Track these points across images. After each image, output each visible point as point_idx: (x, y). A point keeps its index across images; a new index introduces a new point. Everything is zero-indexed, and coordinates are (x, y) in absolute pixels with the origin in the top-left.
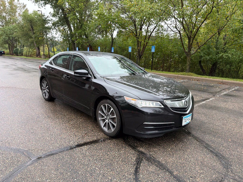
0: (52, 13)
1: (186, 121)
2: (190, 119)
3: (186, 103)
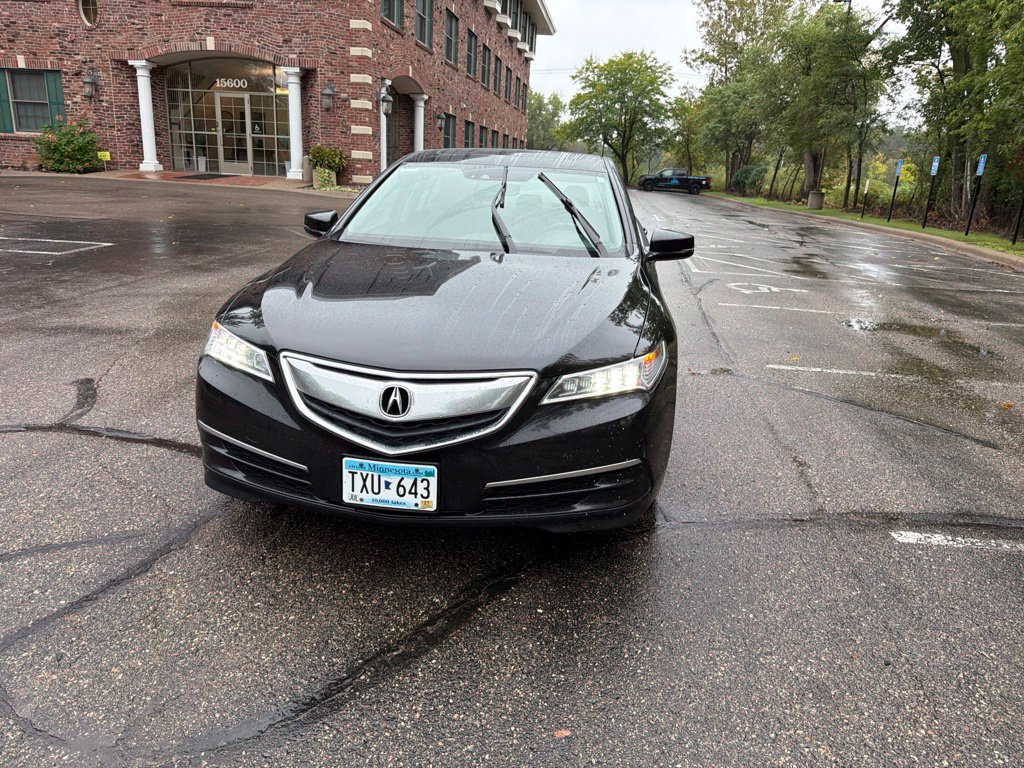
1: (376, 490)
2: (425, 494)
3: (395, 401)
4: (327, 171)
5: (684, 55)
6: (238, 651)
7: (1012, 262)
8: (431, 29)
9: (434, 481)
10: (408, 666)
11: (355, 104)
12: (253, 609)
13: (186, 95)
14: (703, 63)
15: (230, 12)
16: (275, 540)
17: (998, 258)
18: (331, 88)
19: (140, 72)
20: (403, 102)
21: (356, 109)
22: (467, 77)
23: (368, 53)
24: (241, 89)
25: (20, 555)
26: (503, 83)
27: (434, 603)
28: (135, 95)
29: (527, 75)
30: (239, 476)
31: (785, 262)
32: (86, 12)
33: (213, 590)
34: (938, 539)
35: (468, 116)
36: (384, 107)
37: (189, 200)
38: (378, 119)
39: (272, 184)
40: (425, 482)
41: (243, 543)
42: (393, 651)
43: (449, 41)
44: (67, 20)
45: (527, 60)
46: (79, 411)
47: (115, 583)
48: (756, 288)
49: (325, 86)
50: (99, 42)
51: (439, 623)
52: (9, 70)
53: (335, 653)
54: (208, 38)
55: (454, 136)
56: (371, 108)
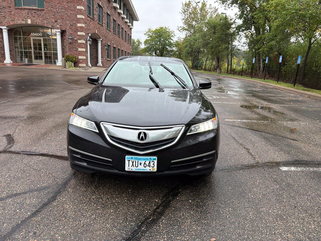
0: (239, 13)
1: (137, 166)
2: (153, 166)
3: (142, 136)
4: (71, 63)
5: (178, 28)
6: (98, 224)
7: (279, 87)
8: (102, 18)
9: (156, 162)
10: (156, 223)
11: (79, 41)
12: (98, 209)
13: (20, 38)
14: (183, 30)
15: (36, 11)
16: (96, 185)
17: (275, 86)
18: (72, 36)
19: (4, 30)
20: (94, 41)
21: (80, 43)
22: (114, 33)
23: (84, 25)
24: (40, 36)
25: (7, 198)
26: (124, 36)
27: (156, 202)
28: (2, 38)
29: (131, 33)
30: (85, 164)
31: (217, 89)
33: (81, 204)
34: (293, 169)
35: (114, 46)
36: (89, 42)
37: (24, 72)
38: (87, 46)
39: (52, 67)
40: (153, 162)
41: (85, 187)
42: (149, 219)
43: (108, 22)
45: (131, 29)
46: (9, 146)
47: (45, 205)
48: (212, 97)
49: (69, 36)
51: (161, 208)
53: (131, 221)
54: (28, 20)
55: (110, 51)
56: (85, 43)
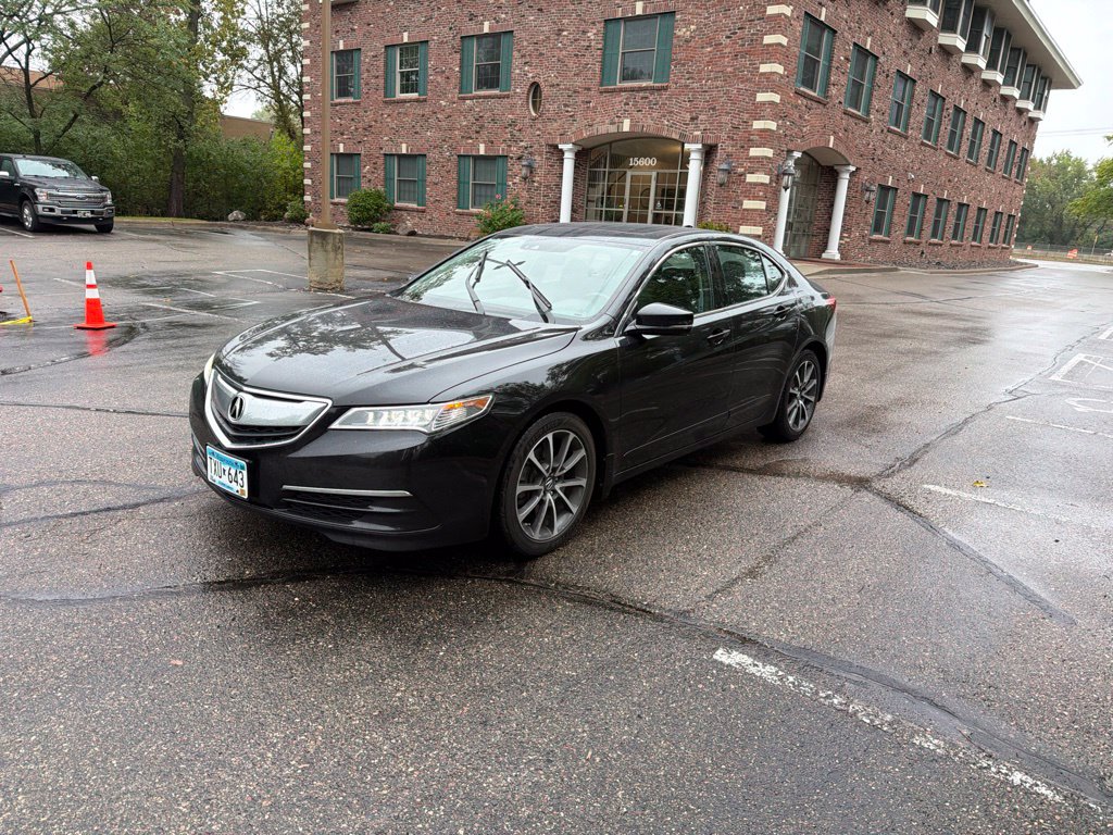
1: (220, 475)
2: (242, 483)
3: (236, 408)
8: (871, 94)
9: (245, 473)
10: (166, 598)
11: (750, 178)
13: (603, 174)
15: (647, 94)
18: (729, 164)
19: (566, 155)
20: (820, 174)
21: (750, 184)
22: (923, 144)
23: (772, 125)
24: (650, 166)
26: (985, 149)
28: (561, 176)
29: (1032, 139)
32: (534, 103)
35: (918, 188)
36: (784, 180)
38: (777, 194)
40: (241, 474)
43: (898, 106)
44: (518, 112)
45: (1033, 121)
49: (723, 161)
50: (539, 129)
52: (474, 157)
54: (625, 121)
55: (893, 209)
56: (767, 181)
